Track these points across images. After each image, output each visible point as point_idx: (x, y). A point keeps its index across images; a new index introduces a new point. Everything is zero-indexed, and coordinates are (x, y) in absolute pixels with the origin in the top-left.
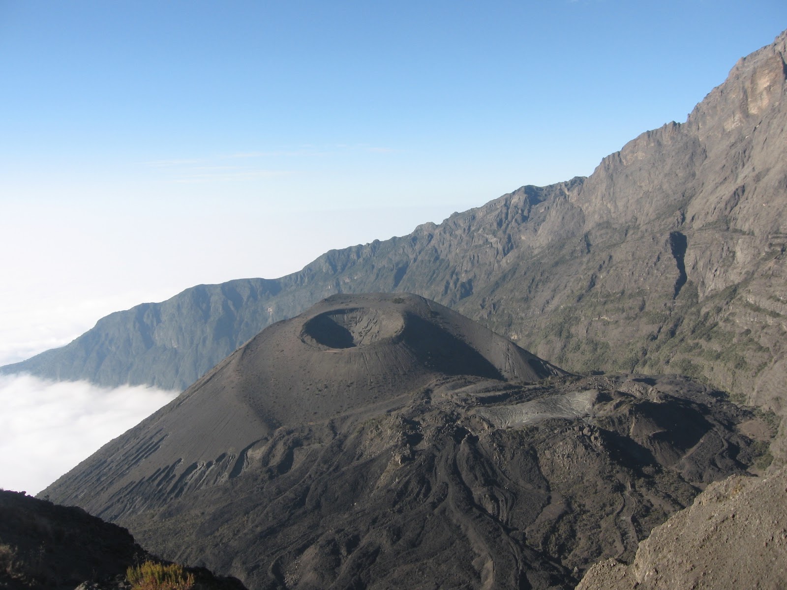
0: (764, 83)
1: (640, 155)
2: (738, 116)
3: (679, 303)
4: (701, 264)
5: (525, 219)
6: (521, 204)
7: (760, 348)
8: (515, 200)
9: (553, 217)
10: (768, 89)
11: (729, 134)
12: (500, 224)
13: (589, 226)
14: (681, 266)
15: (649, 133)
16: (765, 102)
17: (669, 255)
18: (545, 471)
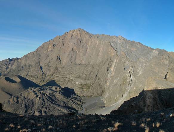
0: (50, 47)
1: (31, 55)
2: (46, 51)
3: (43, 76)
4: (46, 71)
5: (9, 63)
6: (8, 61)
7: (62, 82)
8: (7, 61)
9: (16, 63)
10: (51, 48)
11: (45, 53)
12: (5, 64)
13: (22, 65)
14: (42, 71)
15: (32, 52)
16: (50, 49)
17: (40, 70)
18: (57, 98)
